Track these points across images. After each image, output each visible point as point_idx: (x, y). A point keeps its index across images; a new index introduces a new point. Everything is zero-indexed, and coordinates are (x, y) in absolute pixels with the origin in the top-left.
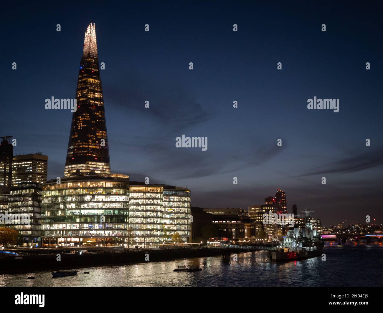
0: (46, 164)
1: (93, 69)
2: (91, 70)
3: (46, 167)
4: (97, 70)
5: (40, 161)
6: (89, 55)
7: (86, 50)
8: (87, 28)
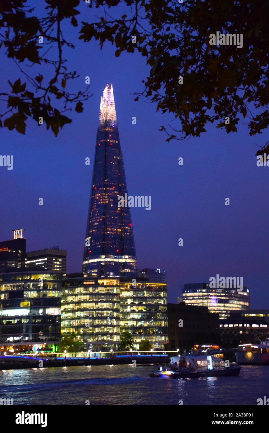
0: (65, 260)
1: (112, 141)
2: (109, 142)
3: (65, 264)
4: (117, 142)
5: (57, 257)
6: (107, 123)
7: (102, 118)
8: (103, 91)
